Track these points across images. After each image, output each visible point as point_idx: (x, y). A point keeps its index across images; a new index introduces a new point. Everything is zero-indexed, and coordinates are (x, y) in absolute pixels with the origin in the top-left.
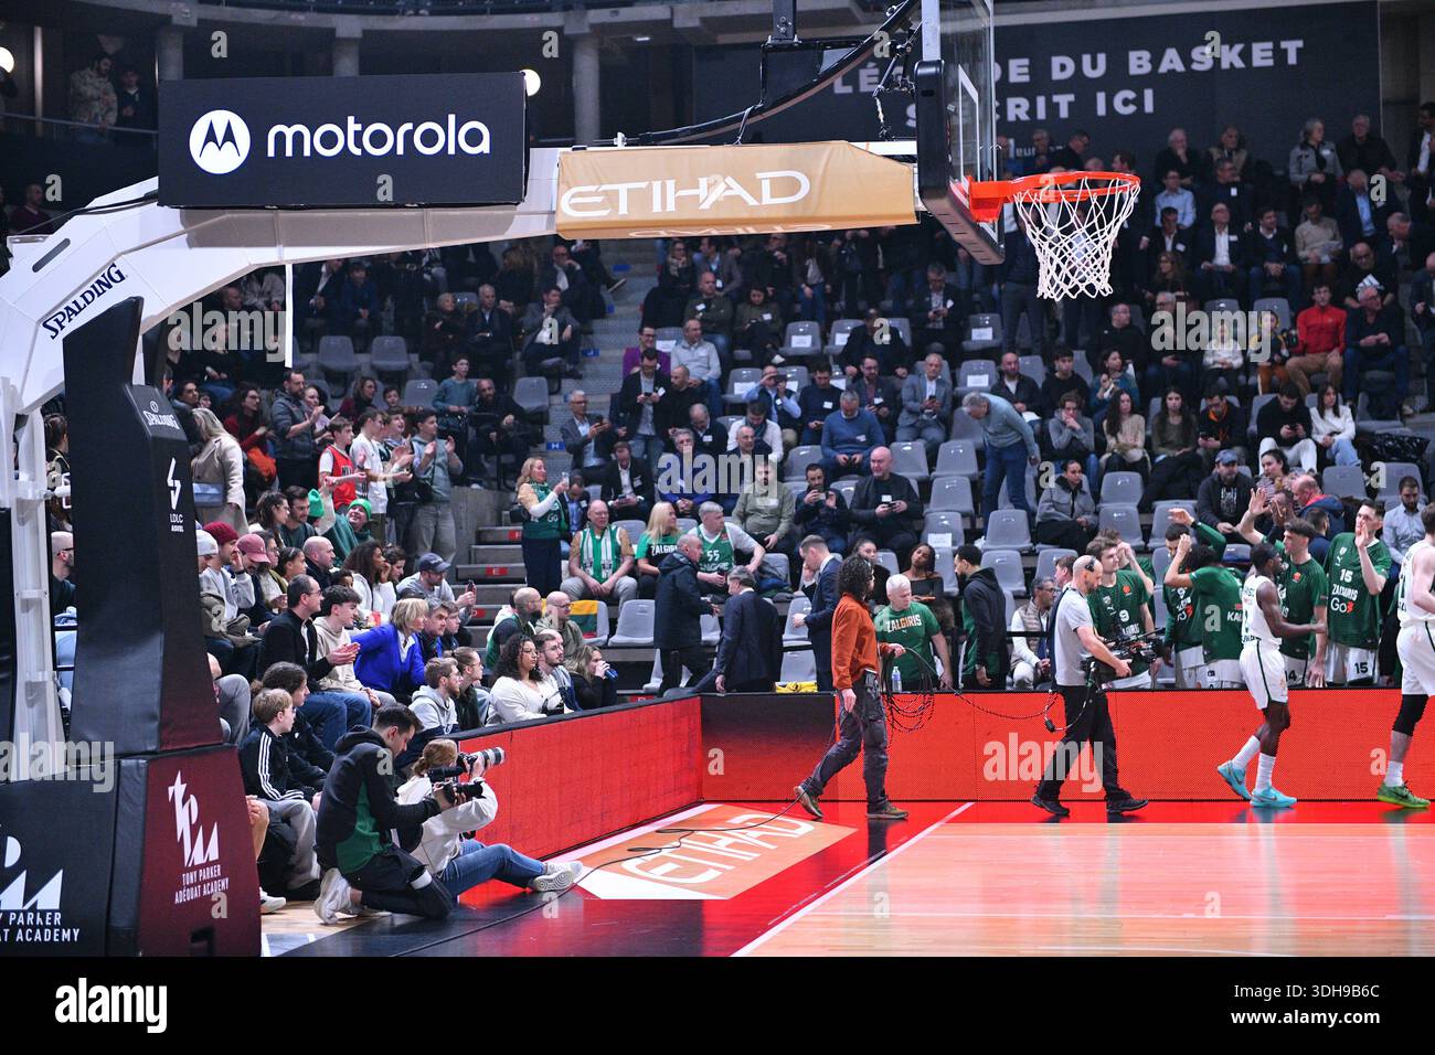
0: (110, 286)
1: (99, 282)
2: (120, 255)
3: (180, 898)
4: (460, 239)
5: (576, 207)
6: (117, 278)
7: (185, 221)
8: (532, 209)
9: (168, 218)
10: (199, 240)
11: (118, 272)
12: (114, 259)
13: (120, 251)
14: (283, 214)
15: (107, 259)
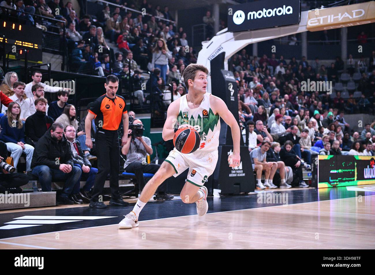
0: (220, 50)
1: (218, 50)
2: (222, 44)
3: (230, 175)
4: (288, 33)
5: (311, 23)
6: (221, 48)
7: (234, 35)
8: (303, 25)
9: (230, 35)
10: (237, 39)
11: (222, 47)
12: (221, 45)
13: (222, 42)
14: (253, 32)
15: (219, 45)
